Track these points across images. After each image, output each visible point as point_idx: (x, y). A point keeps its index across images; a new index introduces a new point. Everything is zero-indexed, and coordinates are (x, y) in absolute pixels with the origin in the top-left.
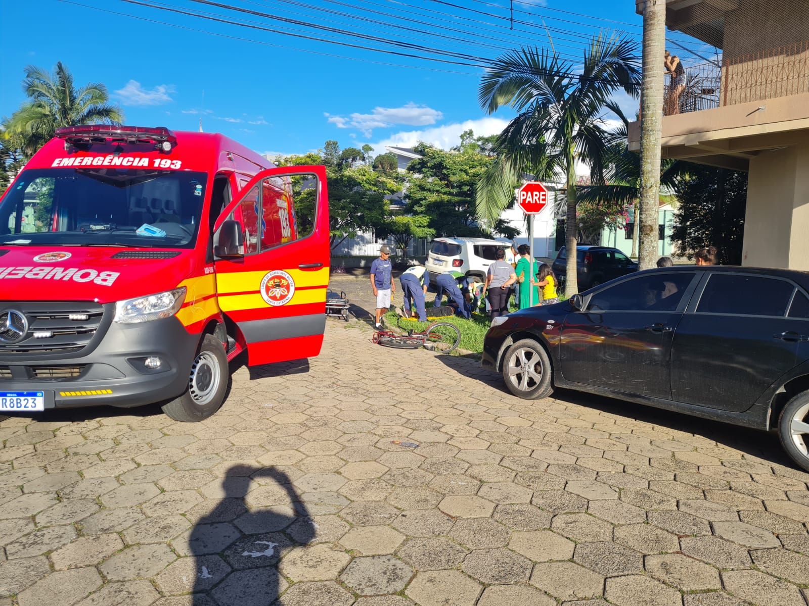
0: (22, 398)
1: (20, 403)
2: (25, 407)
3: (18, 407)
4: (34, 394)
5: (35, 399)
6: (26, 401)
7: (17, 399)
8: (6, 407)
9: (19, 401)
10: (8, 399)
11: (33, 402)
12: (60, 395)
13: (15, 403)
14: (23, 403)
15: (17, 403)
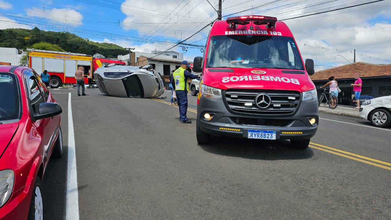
0: (266, 134)
1: (265, 136)
2: (267, 138)
3: (264, 137)
4: (271, 132)
5: (272, 134)
6: (268, 135)
7: (264, 134)
8: (259, 137)
9: (265, 135)
10: (260, 133)
11: (271, 136)
12: (282, 133)
13: (263, 135)
14: (267, 136)
15: (264, 136)
